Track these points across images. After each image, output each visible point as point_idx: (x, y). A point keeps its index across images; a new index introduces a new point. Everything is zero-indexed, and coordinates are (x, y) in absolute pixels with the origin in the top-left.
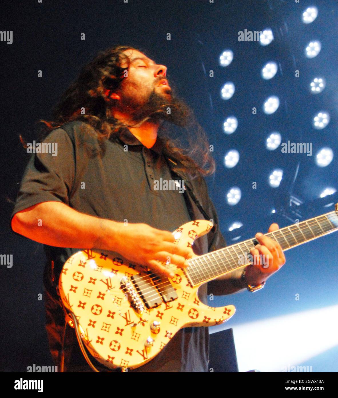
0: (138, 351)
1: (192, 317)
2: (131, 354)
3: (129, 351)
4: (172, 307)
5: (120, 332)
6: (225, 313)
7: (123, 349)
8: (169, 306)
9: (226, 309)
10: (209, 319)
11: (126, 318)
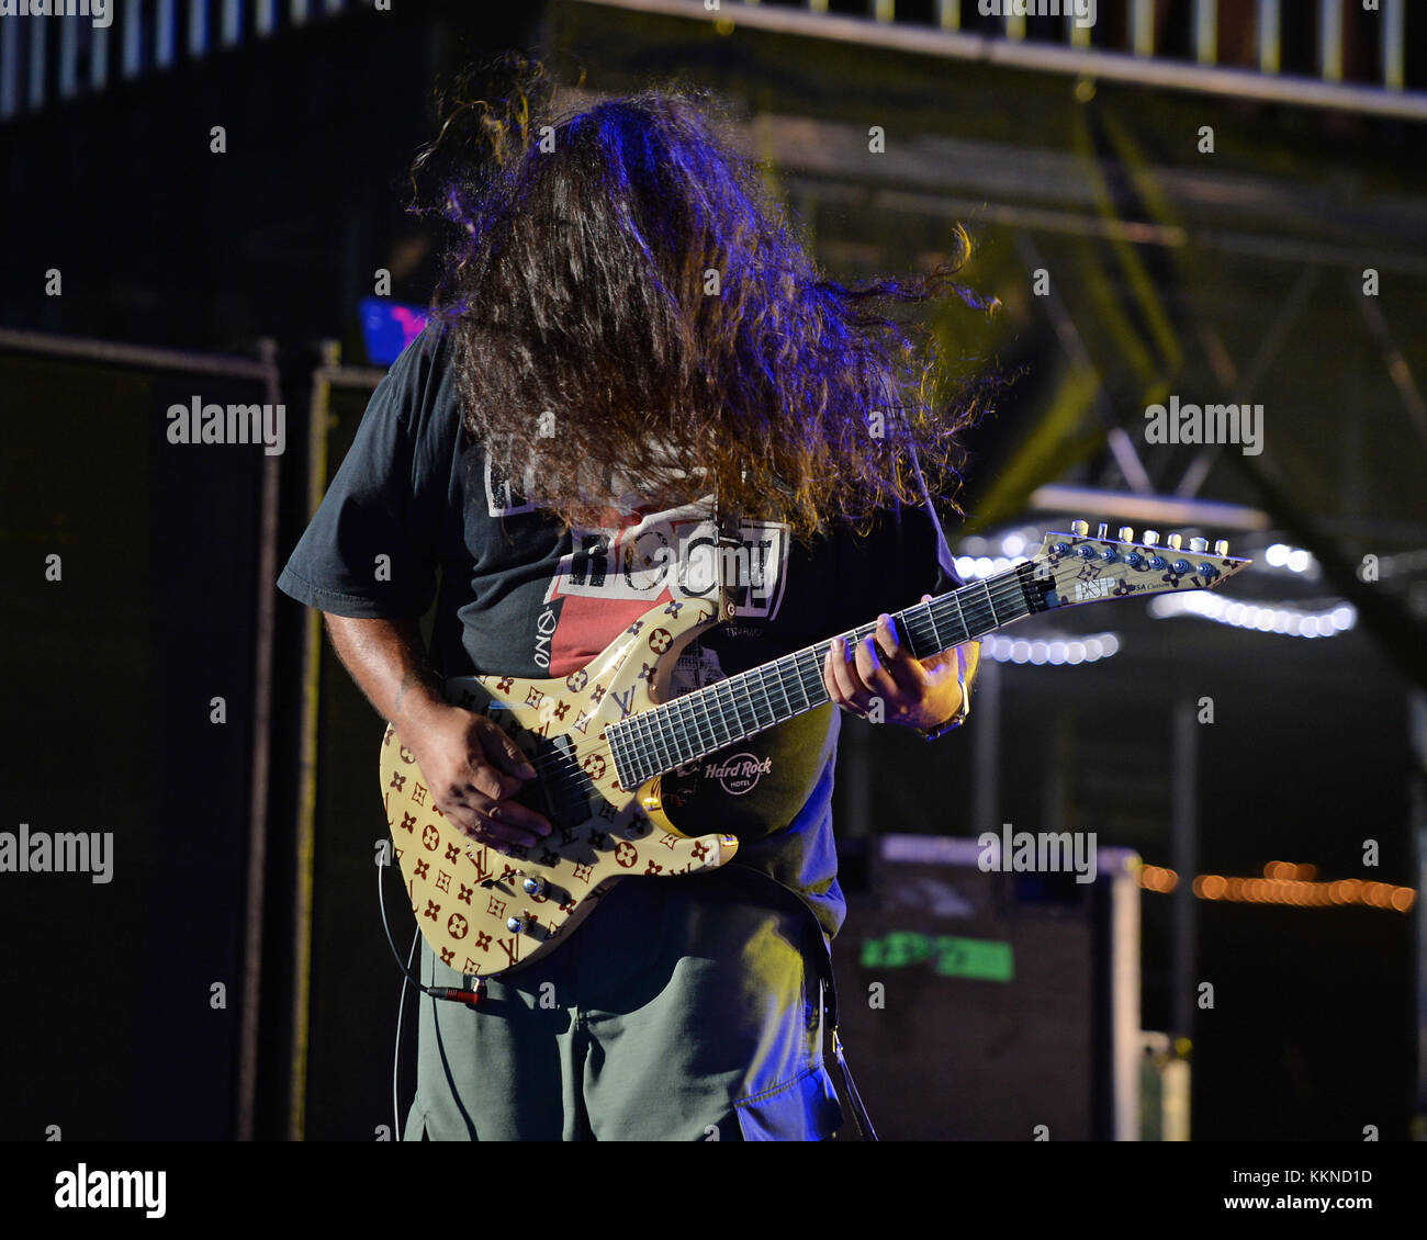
0: (500, 942)
1: (623, 863)
2: (486, 948)
3: (484, 942)
4: (577, 839)
5: (466, 895)
6: (695, 854)
7: (473, 936)
8: (570, 837)
9: (698, 845)
10: (659, 868)
11: (478, 865)
